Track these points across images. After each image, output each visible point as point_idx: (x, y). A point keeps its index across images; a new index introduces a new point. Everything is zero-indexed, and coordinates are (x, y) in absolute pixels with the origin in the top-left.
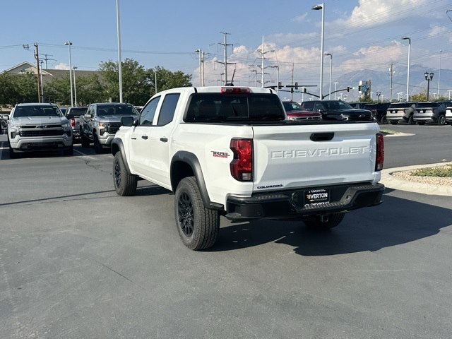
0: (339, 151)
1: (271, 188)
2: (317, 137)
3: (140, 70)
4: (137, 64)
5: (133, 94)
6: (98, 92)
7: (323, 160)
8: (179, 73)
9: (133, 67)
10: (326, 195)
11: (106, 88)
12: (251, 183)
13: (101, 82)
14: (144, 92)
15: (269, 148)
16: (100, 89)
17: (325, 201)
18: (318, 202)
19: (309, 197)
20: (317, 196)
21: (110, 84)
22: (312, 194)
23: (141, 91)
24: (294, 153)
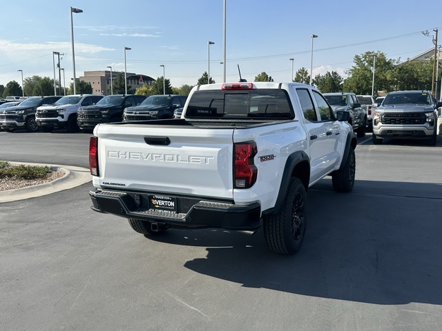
0: (175, 157)
1: (115, 186)
7: (158, 165)
10: (172, 204)
12: (98, 178)
15: (106, 147)
17: (171, 210)
18: (164, 209)
19: (154, 202)
20: (163, 203)
22: (157, 199)
24: (128, 154)
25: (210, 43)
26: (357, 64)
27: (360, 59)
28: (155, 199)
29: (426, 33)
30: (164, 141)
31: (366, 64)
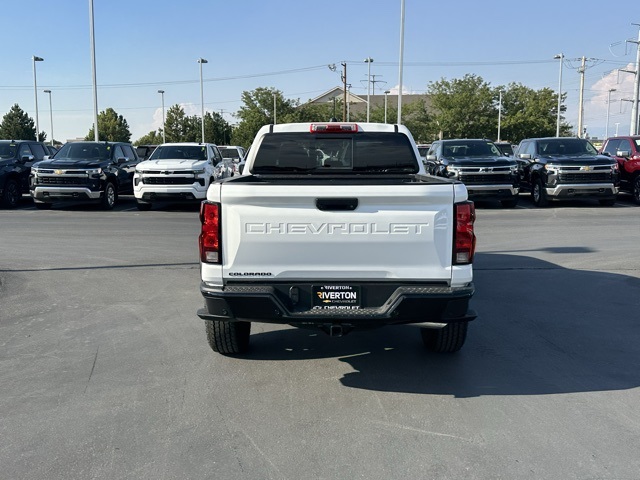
0: (368, 226)
1: (252, 277)
2: (325, 204)
3: (486, 90)
4: (480, 80)
5: (472, 126)
6: (423, 124)
7: (338, 239)
8: (545, 90)
9: (475, 86)
10: (353, 295)
11: (434, 117)
12: (219, 267)
13: (429, 110)
14: (488, 121)
15: (242, 217)
16: (426, 119)
17: (351, 305)
18: (338, 305)
19: (322, 295)
20: (337, 295)
21: (440, 112)
22: (327, 291)
23: (483, 120)
24: (284, 227)
25: (36, 59)
26: (247, 104)
27: (250, 97)
28: (325, 290)
29: (333, 68)
30: (348, 204)
31: (258, 105)
